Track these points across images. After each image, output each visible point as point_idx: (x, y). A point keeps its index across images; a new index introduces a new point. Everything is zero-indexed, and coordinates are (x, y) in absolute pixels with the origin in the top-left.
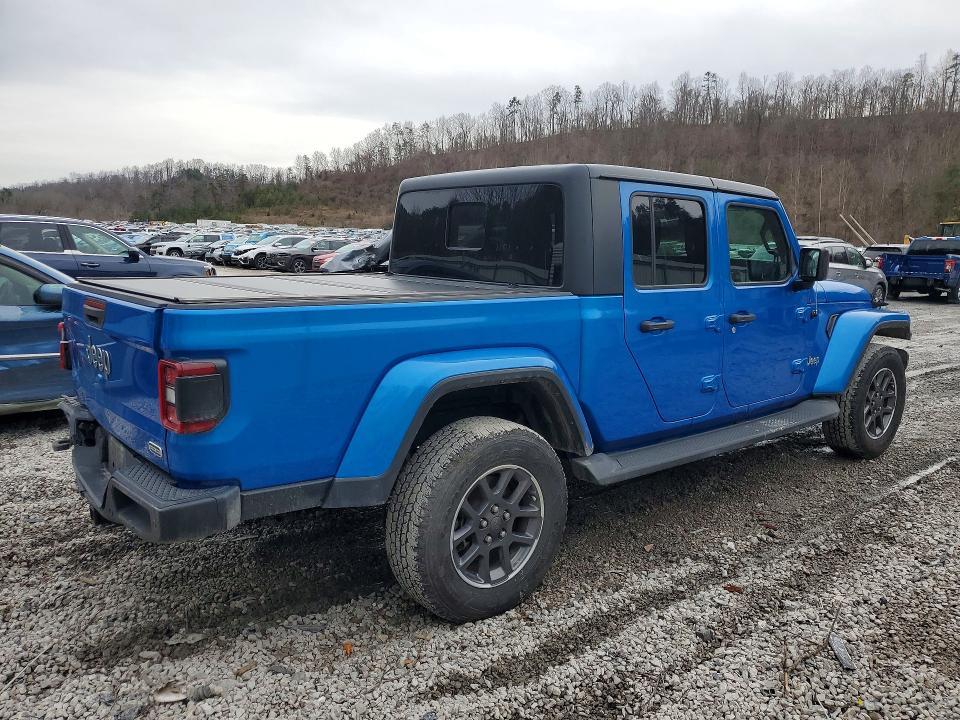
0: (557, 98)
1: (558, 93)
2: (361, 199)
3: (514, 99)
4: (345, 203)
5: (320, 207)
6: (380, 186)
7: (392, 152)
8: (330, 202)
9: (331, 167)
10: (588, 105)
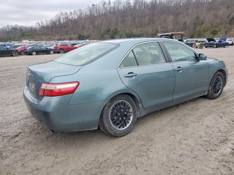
0: (105, 3)
1: (105, 2)
2: (53, 33)
3: (93, 4)
4: (48, 35)
5: (42, 36)
6: (58, 29)
7: (62, 20)
8: (45, 34)
9: (45, 25)
10: (112, 5)
